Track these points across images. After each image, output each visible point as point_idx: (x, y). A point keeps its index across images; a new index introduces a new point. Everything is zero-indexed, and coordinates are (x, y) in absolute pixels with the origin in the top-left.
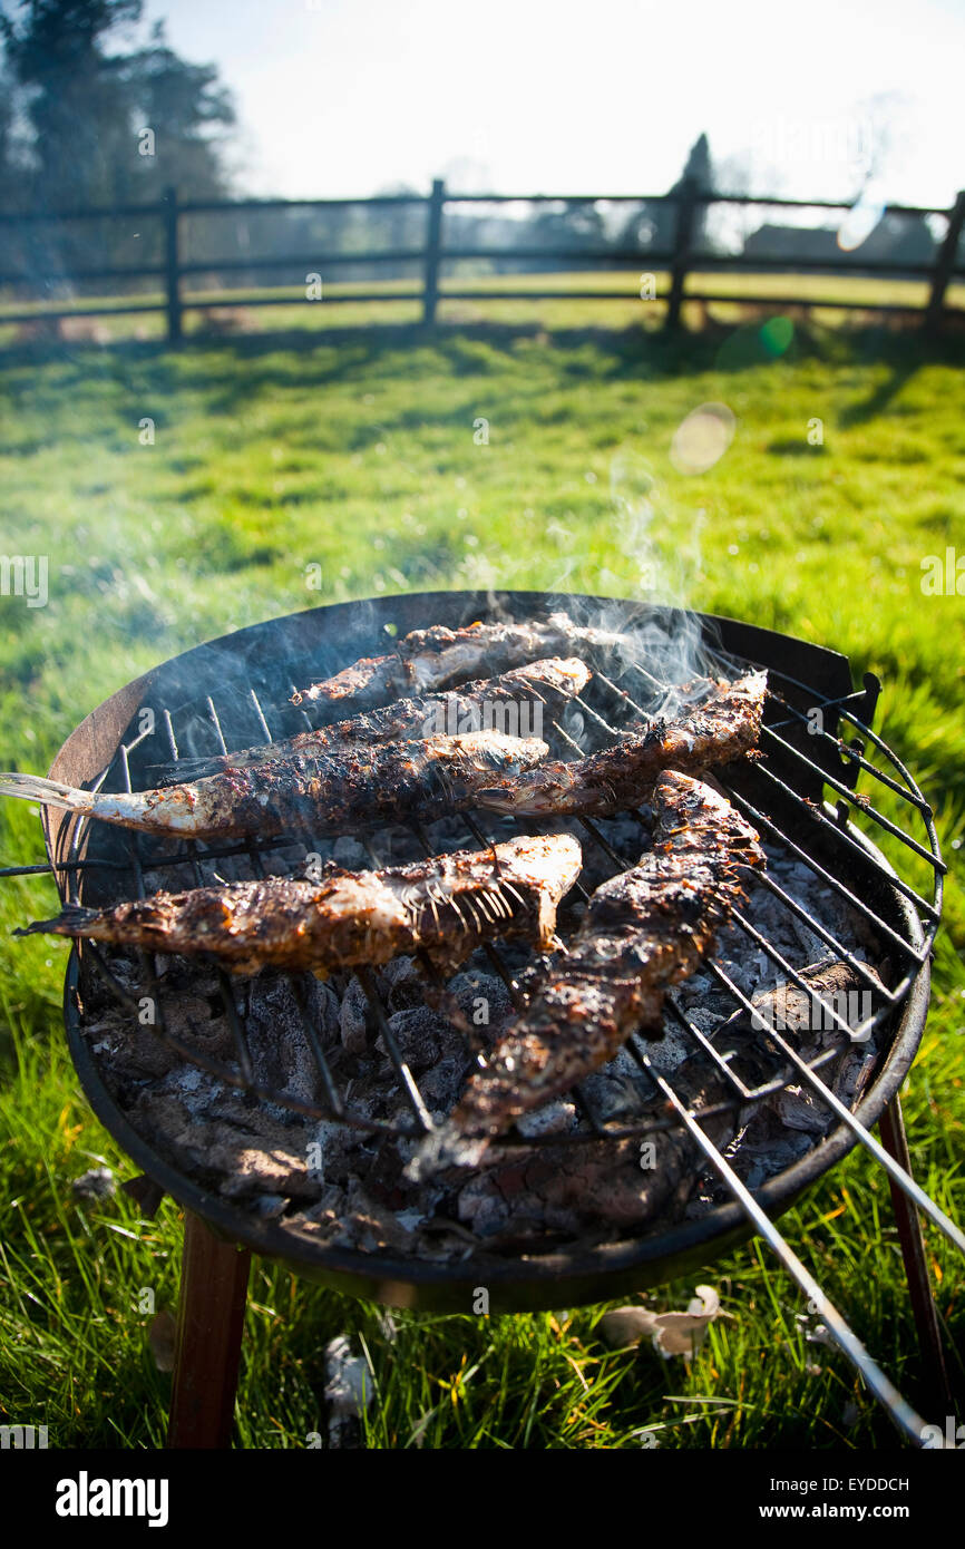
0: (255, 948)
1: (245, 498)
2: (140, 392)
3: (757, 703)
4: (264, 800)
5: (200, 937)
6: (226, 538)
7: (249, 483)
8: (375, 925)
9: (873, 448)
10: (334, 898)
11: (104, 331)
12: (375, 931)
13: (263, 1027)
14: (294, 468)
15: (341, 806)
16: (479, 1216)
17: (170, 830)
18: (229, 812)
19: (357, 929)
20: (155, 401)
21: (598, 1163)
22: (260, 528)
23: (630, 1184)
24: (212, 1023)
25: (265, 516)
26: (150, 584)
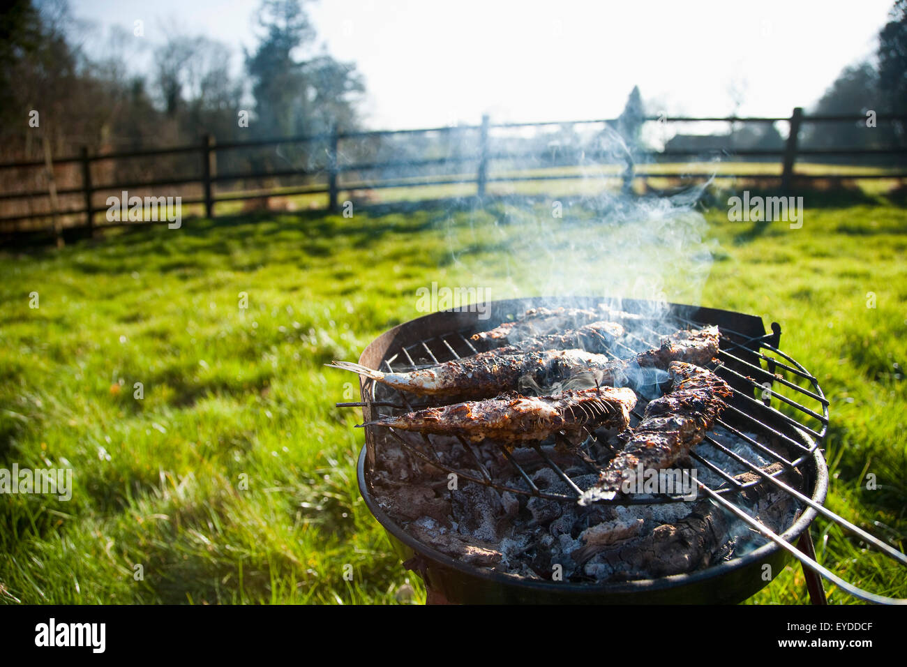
0: (483, 425)
1: (381, 292)
2: (313, 237)
3: (715, 336)
4: (470, 376)
5: (455, 422)
6: (371, 314)
7: (382, 284)
8: (542, 416)
9: (756, 255)
10: (521, 404)
11: (293, 204)
12: (542, 419)
13: (461, 505)
14: (407, 276)
15: (509, 379)
16: (597, 573)
17: (424, 389)
18: (453, 380)
19: (533, 418)
20: (322, 242)
21: (660, 542)
22: (391, 308)
23: (678, 551)
24: (436, 499)
25: (393, 302)
26: (330, 336)
